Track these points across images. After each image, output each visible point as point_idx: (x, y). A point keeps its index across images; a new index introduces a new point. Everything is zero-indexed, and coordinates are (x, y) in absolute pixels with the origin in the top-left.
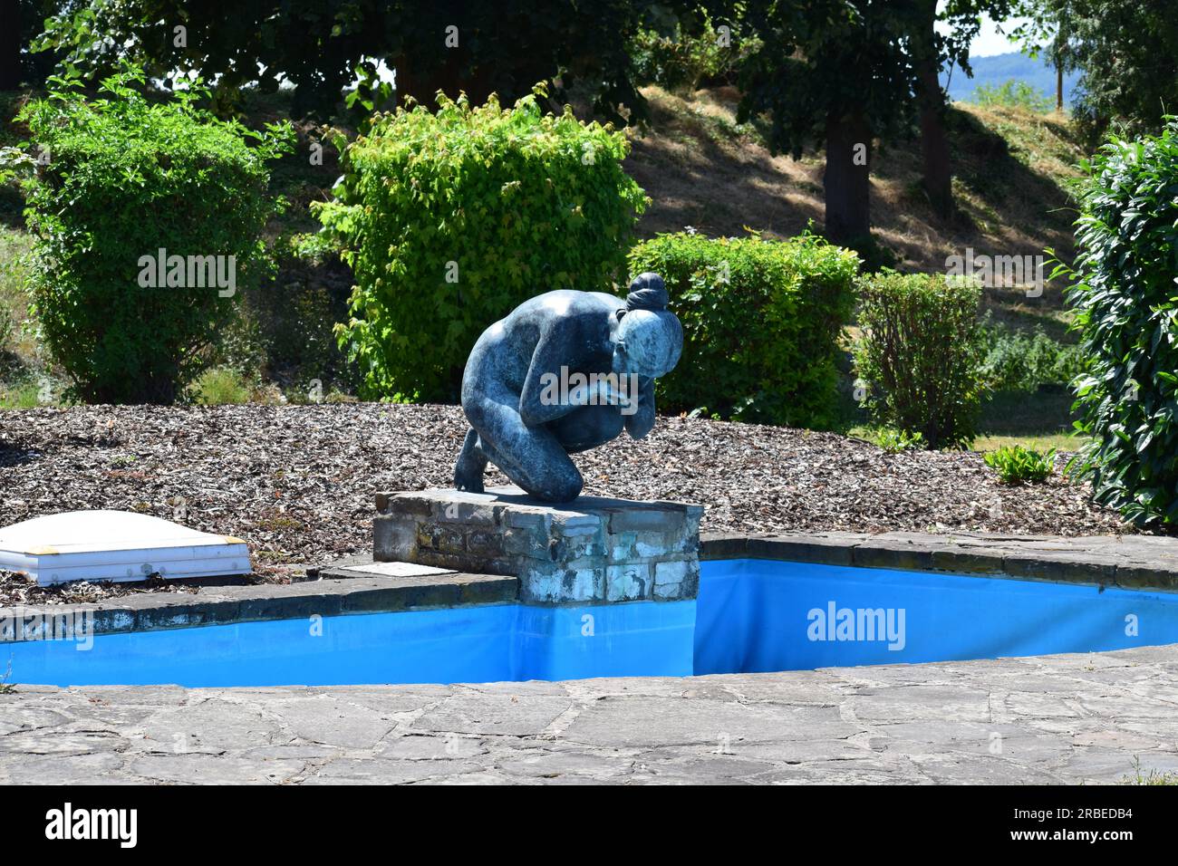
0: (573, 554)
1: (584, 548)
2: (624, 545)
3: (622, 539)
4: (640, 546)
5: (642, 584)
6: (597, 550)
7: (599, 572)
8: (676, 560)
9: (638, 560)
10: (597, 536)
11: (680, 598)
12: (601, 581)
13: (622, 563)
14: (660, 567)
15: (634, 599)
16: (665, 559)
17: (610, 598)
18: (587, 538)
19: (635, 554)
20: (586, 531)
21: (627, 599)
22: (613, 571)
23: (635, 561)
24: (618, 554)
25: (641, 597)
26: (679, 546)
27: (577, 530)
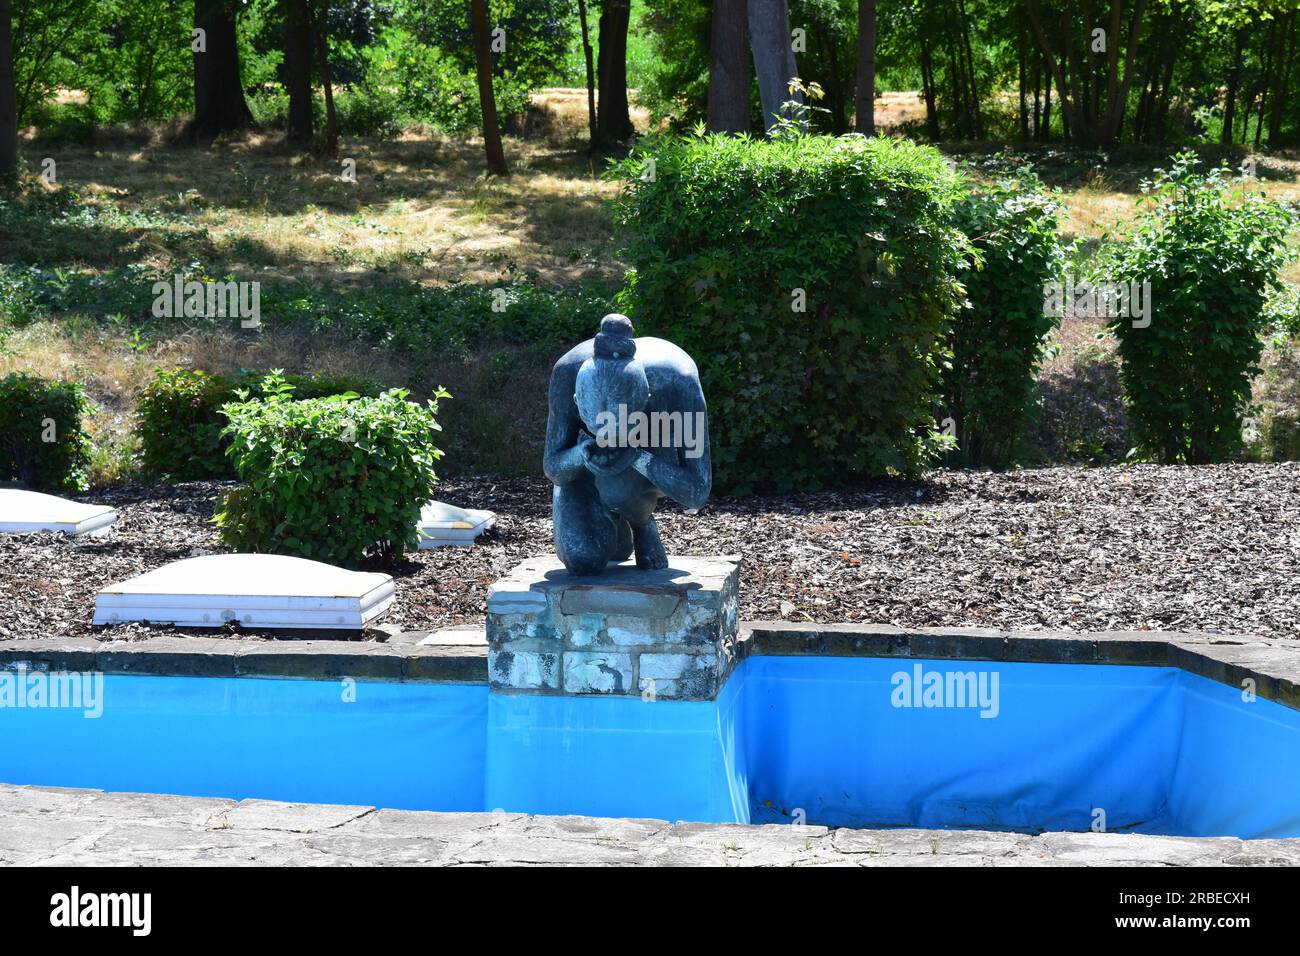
0: (507, 634)
1: (524, 628)
2: (587, 629)
3: (582, 622)
4: (613, 632)
5: (618, 677)
6: (544, 632)
7: (551, 659)
8: (675, 651)
9: (613, 648)
10: (545, 616)
11: (679, 696)
12: (554, 668)
13: (586, 649)
14: (645, 659)
15: (607, 693)
16: (656, 649)
17: (568, 688)
18: (528, 617)
19: (603, 639)
20: (527, 609)
21: (597, 692)
22: (572, 659)
23: (606, 648)
24: (578, 638)
25: (618, 690)
26: (677, 636)
27: (510, 607)
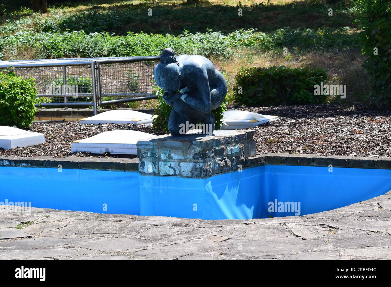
0: (143, 155)
1: (147, 153)
2: (165, 154)
3: (163, 152)
4: (172, 155)
5: (175, 170)
6: (153, 155)
7: (155, 163)
8: (190, 162)
9: (173, 160)
10: (153, 149)
11: (192, 177)
12: (157, 167)
13: (165, 161)
14: (182, 164)
15: (172, 175)
16: (185, 161)
17: (161, 174)
18: (148, 150)
19: (170, 157)
20: (148, 147)
21: (169, 175)
22: (161, 163)
23: (171, 160)
24: (163, 157)
25: (175, 175)
26: (191, 156)
27: (143, 146)
